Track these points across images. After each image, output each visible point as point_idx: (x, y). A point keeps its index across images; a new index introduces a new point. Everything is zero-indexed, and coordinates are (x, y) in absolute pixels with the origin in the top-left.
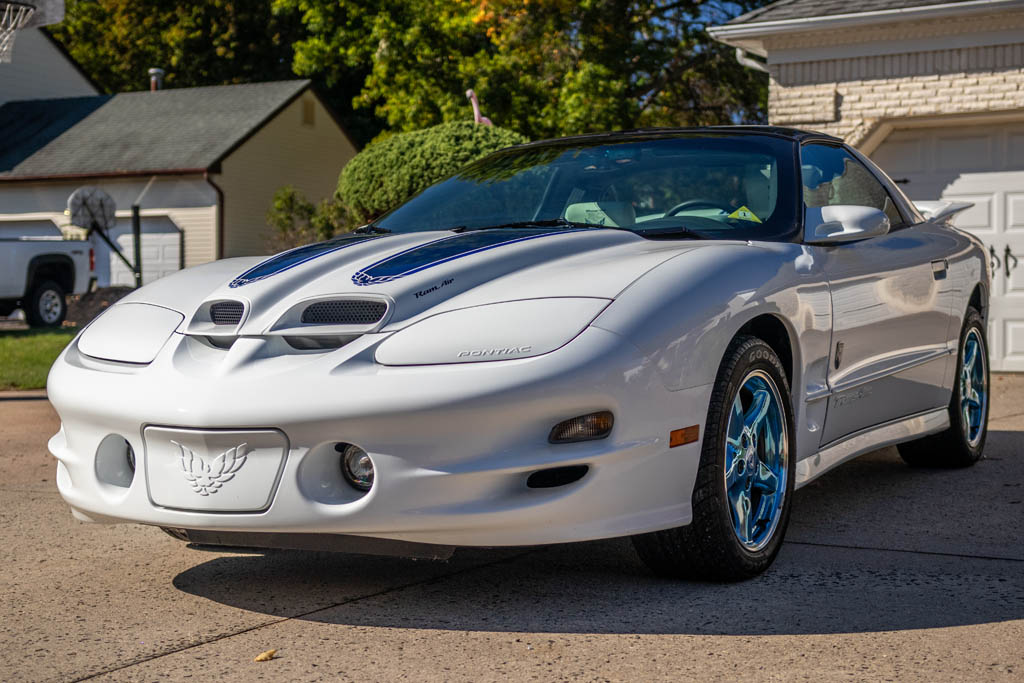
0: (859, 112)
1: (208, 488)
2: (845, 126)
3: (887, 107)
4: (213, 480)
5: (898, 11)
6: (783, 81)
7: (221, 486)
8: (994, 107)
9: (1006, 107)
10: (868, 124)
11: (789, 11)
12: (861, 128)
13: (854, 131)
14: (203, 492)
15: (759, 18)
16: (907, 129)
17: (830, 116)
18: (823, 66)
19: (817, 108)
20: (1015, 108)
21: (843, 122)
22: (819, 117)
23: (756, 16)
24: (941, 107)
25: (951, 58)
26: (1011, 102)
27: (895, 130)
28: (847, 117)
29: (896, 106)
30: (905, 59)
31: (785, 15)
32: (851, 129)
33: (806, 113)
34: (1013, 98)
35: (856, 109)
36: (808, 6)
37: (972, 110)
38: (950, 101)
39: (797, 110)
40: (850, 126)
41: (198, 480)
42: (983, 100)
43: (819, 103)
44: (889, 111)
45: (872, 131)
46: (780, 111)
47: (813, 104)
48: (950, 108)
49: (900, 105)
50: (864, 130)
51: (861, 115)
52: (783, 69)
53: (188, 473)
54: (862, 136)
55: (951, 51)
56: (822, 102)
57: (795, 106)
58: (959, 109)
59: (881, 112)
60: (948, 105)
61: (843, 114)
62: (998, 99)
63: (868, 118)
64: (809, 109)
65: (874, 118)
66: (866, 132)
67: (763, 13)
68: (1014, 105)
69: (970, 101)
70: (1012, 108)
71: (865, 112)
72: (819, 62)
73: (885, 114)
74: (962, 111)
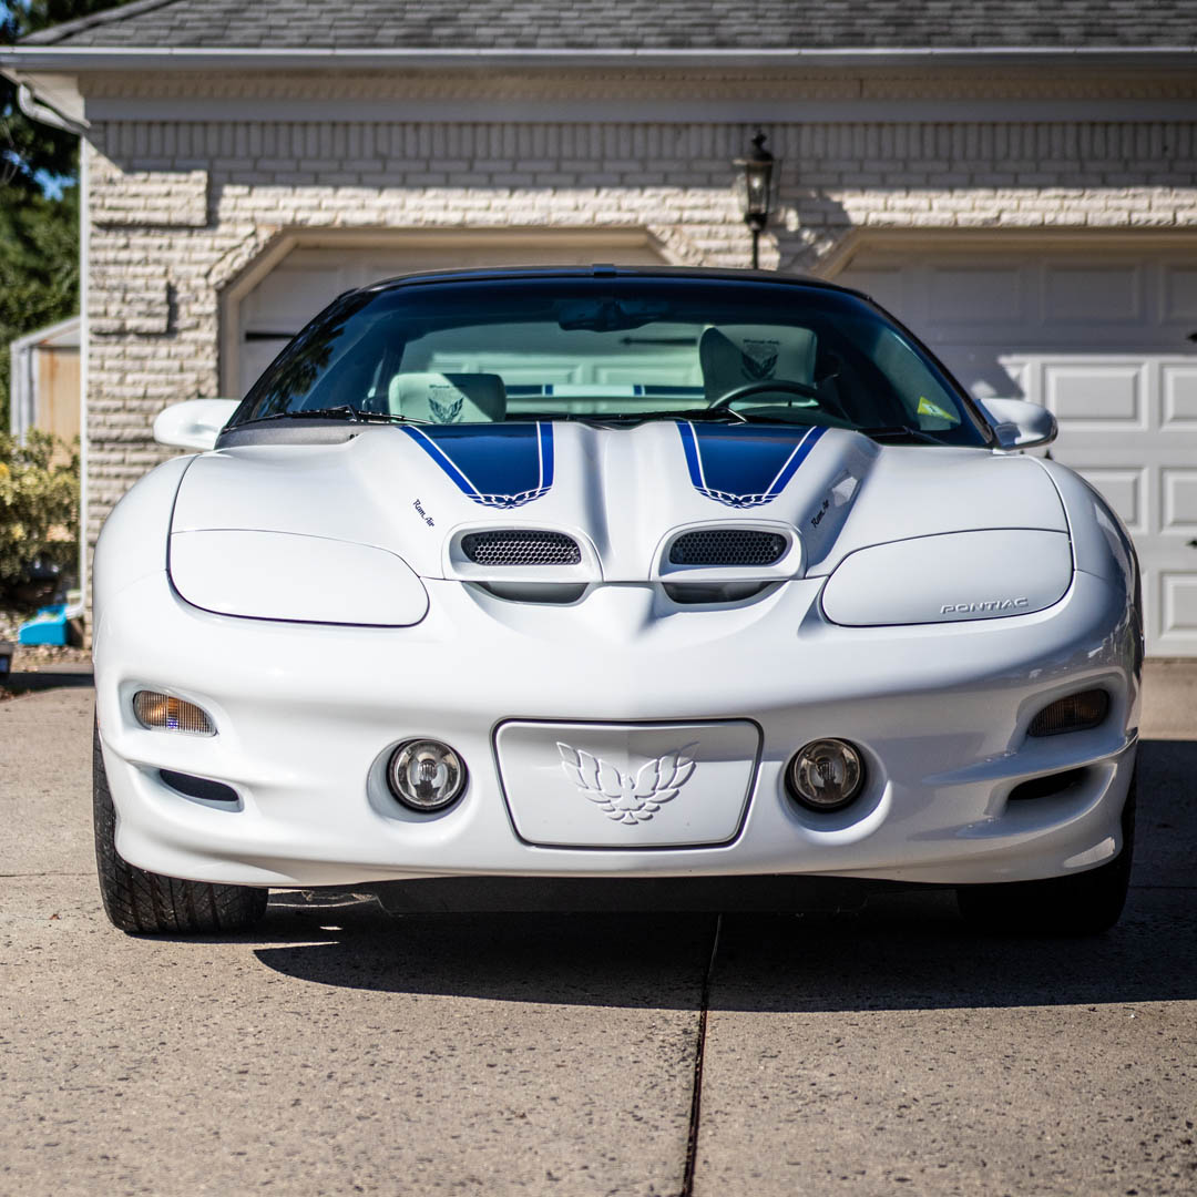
0: (249, 215)
1: (634, 813)
2: (224, 236)
3: (297, 209)
4: (641, 801)
5: (327, 52)
6: (111, 150)
7: (658, 808)
8: (473, 222)
9: (492, 224)
10: (264, 235)
11: (129, 32)
12: (252, 242)
13: (240, 246)
14: (627, 818)
15: (75, 39)
16: (317, 248)
17: (199, 217)
18: (184, 131)
19: (175, 202)
20: (506, 225)
21: (222, 229)
22: (177, 217)
23: (69, 35)
24: (388, 215)
25: (404, 136)
26: (500, 216)
27: (297, 247)
28: (228, 220)
29: (311, 209)
30: (326, 131)
31: (123, 38)
32: (234, 242)
33: (155, 209)
34: (503, 209)
35: (242, 209)
36: (160, 28)
37: (438, 225)
38: (403, 207)
39: (140, 202)
40: (233, 236)
41: (615, 802)
42: (456, 209)
43: (178, 194)
44: (300, 216)
45: (268, 248)
46: (108, 202)
47: (168, 194)
48: (402, 218)
49: (319, 207)
50: (257, 245)
51: (253, 220)
52: (112, 131)
53: (593, 792)
54: (253, 255)
55: (404, 125)
56: (185, 193)
57: (136, 196)
58: (416, 221)
59: (288, 216)
60: (398, 214)
61: (223, 215)
62: (480, 209)
63: (264, 223)
64: (162, 202)
65: (274, 224)
66: (260, 249)
67: (79, 31)
68: (505, 221)
69: (436, 208)
70: (501, 225)
71: (259, 215)
72: (177, 124)
73: (294, 221)
74: (421, 224)
